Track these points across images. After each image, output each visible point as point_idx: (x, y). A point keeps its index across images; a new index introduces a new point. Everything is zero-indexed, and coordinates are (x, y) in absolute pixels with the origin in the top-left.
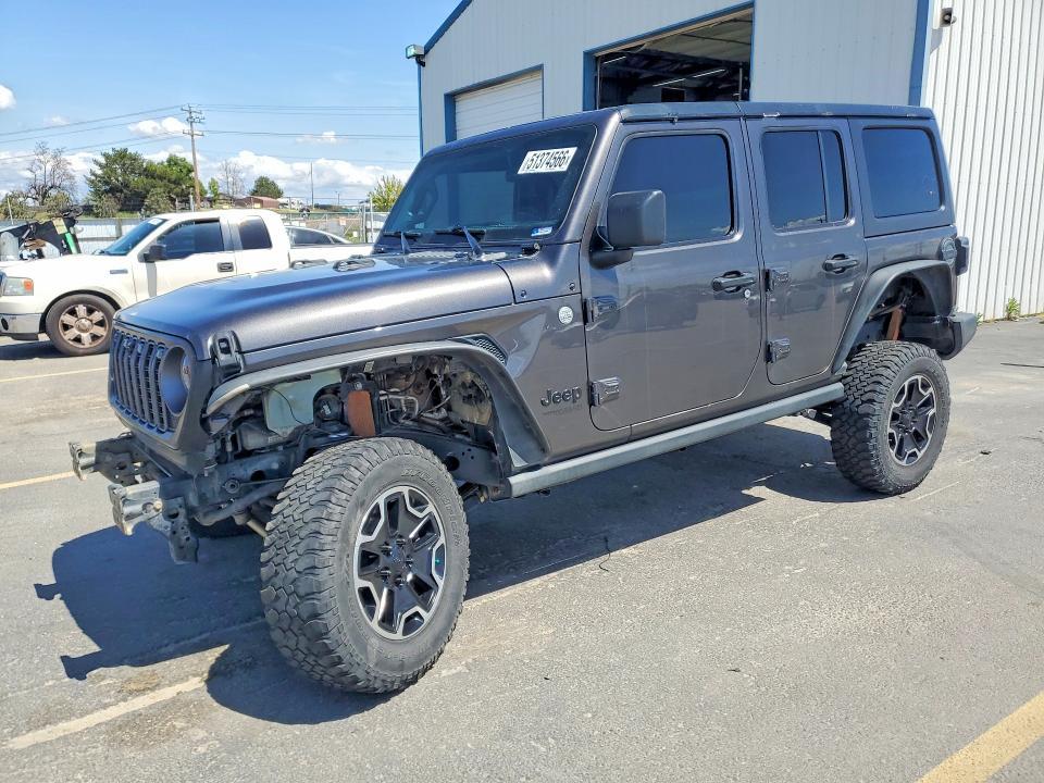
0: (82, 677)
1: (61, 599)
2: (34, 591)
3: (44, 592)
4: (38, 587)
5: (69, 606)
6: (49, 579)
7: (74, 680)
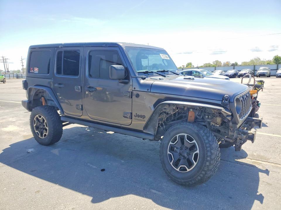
0: (267, 170)
1: (258, 192)
2: (264, 201)
3: (261, 198)
4: (262, 202)
5: (257, 188)
6: (256, 202)
7: (269, 170)
